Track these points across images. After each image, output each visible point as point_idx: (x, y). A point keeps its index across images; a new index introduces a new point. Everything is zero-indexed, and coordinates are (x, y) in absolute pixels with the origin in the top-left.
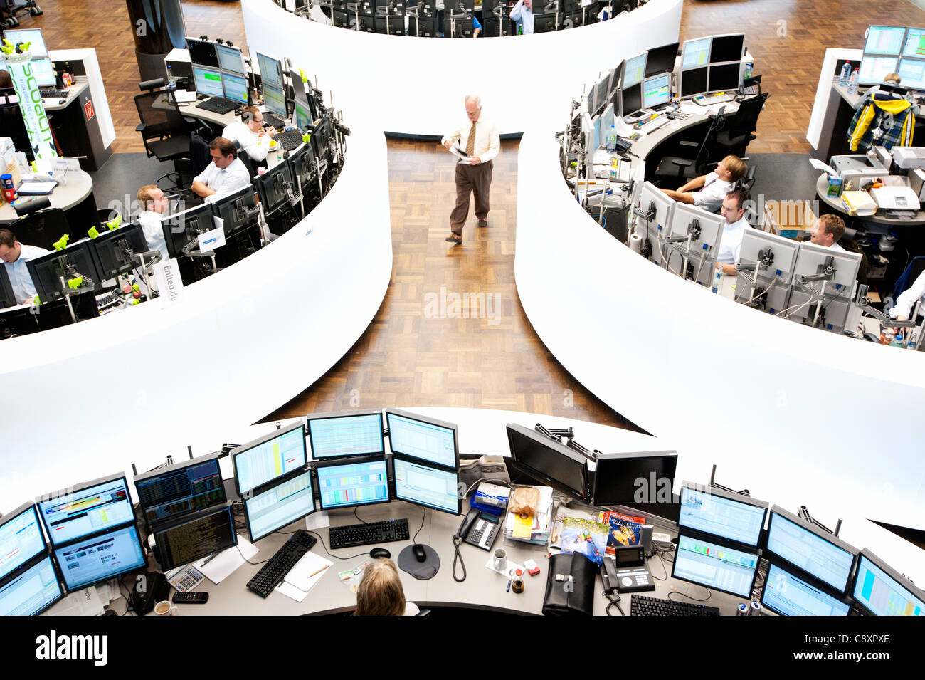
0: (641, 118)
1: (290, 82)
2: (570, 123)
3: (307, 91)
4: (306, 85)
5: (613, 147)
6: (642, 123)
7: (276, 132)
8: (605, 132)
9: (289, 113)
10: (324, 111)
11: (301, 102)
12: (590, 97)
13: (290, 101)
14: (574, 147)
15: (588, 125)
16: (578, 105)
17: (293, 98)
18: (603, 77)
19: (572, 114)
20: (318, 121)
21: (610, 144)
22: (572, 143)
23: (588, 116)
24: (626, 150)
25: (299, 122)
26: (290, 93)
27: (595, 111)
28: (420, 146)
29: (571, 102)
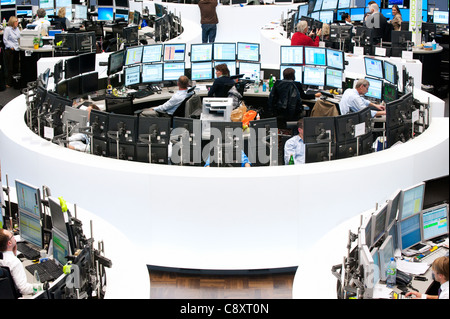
0: (421, 250)
1: (48, 211)
2: (347, 256)
3: (67, 221)
4: (66, 215)
5: (393, 281)
6: (421, 256)
7: (30, 263)
8: (385, 266)
9: (45, 243)
10: (85, 242)
11: (58, 232)
12: (368, 229)
13: (46, 232)
14: (352, 281)
15: (367, 257)
16: (354, 237)
17: (51, 227)
18: (380, 209)
19: (349, 247)
20: (78, 252)
21: (389, 277)
22: (349, 278)
23: (366, 248)
24: (407, 284)
25: (55, 253)
26: (48, 222)
27: (373, 244)
28: (182, 284)
29: (348, 235)
